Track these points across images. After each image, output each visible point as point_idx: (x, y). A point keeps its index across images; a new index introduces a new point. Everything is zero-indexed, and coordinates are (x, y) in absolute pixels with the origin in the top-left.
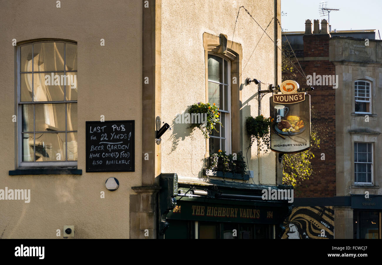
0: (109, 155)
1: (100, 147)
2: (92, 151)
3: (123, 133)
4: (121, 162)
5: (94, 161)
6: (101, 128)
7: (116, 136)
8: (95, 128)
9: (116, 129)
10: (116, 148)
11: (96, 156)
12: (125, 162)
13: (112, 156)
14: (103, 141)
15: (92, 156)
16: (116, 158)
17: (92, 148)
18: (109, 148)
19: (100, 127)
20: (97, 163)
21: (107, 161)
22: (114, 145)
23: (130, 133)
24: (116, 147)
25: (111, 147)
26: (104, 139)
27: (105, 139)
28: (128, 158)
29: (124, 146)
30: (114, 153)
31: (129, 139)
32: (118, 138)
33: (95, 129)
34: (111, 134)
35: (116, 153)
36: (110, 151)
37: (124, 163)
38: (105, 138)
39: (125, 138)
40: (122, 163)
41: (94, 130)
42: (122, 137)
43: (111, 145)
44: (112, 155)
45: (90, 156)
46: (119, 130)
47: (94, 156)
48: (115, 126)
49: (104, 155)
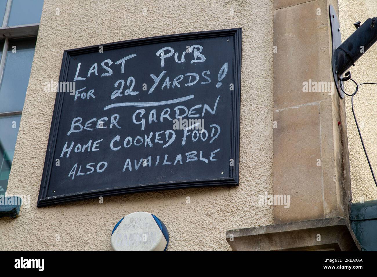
0: (139, 141)
1: (106, 119)
2: (73, 133)
3: (198, 68)
4: (184, 158)
5: (76, 165)
6: (118, 63)
7: (171, 81)
8: (96, 65)
9: (170, 61)
10: (167, 116)
11: (87, 149)
12: (198, 156)
13: (151, 145)
14: (118, 100)
15: (69, 150)
16: (164, 147)
17: (73, 125)
18: (138, 119)
19: (114, 61)
20: (85, 170)
21: (128, 160)
22: (159, 109)
23: (225, 66)
24: (166, 113)
25: (146, 116)
26: (123, 93)
27: (126, 94)
28: (211, 142)
29: (199, 106)
30: (157, 134)
31: (218, 85)
32: (179, 86)
33: (94, 68)
34: (152, 76)
35: (167, 132)
36: (143, 128)
37: (196, 159)
38: (130, 92)
39: (204, 83)
40: (188, 160)
41: (91, 71)
42: (192, 81)
43: (148, 110)
44: (148, 140)
45: (64, 150)
46: (183, 60)
47: (80, 148)
48: (166, 52)
49: (116, 144)
